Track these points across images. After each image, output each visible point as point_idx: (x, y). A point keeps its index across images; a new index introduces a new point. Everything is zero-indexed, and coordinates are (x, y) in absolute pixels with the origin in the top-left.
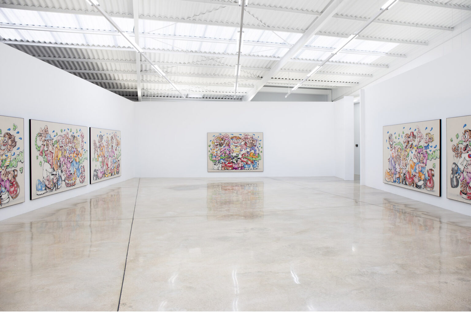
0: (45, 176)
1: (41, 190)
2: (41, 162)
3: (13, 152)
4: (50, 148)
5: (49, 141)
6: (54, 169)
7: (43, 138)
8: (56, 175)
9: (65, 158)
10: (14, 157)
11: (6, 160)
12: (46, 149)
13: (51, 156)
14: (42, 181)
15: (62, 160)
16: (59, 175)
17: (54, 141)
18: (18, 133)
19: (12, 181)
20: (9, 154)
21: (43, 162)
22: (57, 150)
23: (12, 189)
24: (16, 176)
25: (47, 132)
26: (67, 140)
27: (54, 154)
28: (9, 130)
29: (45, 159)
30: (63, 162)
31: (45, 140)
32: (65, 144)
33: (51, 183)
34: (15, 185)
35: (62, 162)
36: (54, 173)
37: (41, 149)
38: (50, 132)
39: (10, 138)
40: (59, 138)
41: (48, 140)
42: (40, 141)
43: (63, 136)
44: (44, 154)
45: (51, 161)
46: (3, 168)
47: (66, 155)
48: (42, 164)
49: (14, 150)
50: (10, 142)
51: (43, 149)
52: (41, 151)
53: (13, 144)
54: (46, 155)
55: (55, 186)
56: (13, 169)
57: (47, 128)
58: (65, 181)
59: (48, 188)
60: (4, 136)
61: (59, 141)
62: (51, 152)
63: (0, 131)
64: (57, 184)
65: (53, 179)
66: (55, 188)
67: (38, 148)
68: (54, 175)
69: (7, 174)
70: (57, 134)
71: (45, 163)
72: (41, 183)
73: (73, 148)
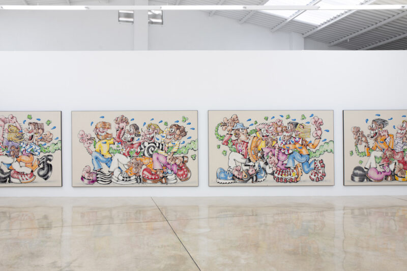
1: (226, 179)
2: (225, 151)
3: (182, 141)
4: (243, 137)
5: (241, 130)
7: (230, 128)
8: (255, 166)
9: (275, 149)
11: (172, 147)
12: (233, 138)
13: (245, 146)
14: (226, 170)
15: (266, 150)
16: (259, 166)
18: (189, 124)
19: (181, 166)
21: (229, 152)
22: (256, 139)
23: (181, 173)
24: (186, 161)
26: (279, 129)
27: (249, 145)
28: (177, 121)
30: (270, 154)
31: (233, 130)
32: (274, 133)
33: (244, 174)
34: (185, 170)
35: (268, 153)
36: (251, 164)
37: (226, 139)
38: (243, 120)
39: (178, 129)
40: (261, 126)
41: (238, 130)
43: (271, 124)
44: (230, 144)
45: (244, 151)
46: (169, 154)
47: (277, 145)
48: (228, 154)
50: (178, 132)
52: (225, 140)
53: (182, 134)
54: (233, 145)
55: (253, 178)
56: (182, 155)
57: (237, 117)
58: (272, 174)
59: (239, 178)
60: (171, 127)
61: (261, 130)
62: (243, 141)
63: (166, 124)
64: (256, 176)
65: (248, 170)
66: (251, 180)
67: (221, 138)
68: (249, 166)
69: (174, 159)
70: (256, 122)
71: (233, 153)
72: (224, 171)
73: (294, 138)
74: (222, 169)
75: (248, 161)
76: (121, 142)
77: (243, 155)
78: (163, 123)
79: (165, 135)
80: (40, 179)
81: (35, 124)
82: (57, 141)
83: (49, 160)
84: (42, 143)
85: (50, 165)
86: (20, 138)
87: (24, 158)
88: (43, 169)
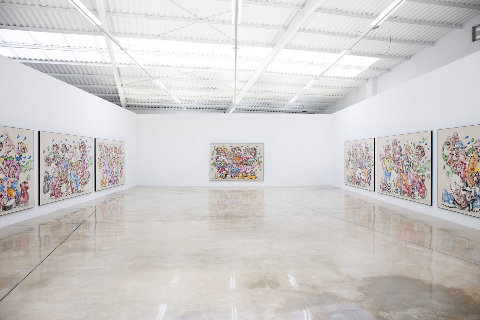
0: (454, 189)
1: (448, 202)
2: (448, 172)
3: (422, 161)
4: (462, 158)
5: (460, 150)
6: (467, 184)
7: (452, 147)
8: (471, 192)
10: (423, 164)
11: (417, 166)
12: (455, 158)
13: (463, 167)
14: (449, 193)
16: (475, 193)
17: (466, 149)
19: (421, 184)
20: (420, 162)
21: (451, 173)
22: (472, 160)
23: (421, 190)
24: (424, 180)
25: (457, 140)
27: (467, 166)
28: (420, 142)
29: (454, 170)
31: (454, 149)
33: (462, 200)
34: (424, 188)
36: (468, 189)
37: (449, 159)
38: (461, 138)
39: (420, 149)
41: (458, 149)
42: (448, 150)
44: (452, 165)
45: (462, 173)
46: (415, 172)
48: (450, 175)
49: (423, 159)
50: (420, 152)
51: (452, 159)
52: (448, 160)
53: (422, 154)
54: (454, 166)
56: (422, 174)
57: (457, 135)
59: (458, 203)
60: (417, 148)
61: (477, 148)
62: (462, 162)
63: (414, 144)
64: (472, 203)
65: (465, 196)
66: (468, 208)
67: (445, 157)
68: (466, 190)
69: (418, 177)
70: (473, 139)
71: (454, 174)
72: (448, 194)
74: (446, 191)
75: (465, 186)
76: (394, 161)
77: (462, 178)
78: (413, 144)
79: (413, 155)
80: (368, 184)
81: (366, 147)
82: (373, 159)
83: (370, 172)
84: (369, 160)
85: (371, 176)
86: (363, 157)
87: (364, 170)
88: (368, 178)
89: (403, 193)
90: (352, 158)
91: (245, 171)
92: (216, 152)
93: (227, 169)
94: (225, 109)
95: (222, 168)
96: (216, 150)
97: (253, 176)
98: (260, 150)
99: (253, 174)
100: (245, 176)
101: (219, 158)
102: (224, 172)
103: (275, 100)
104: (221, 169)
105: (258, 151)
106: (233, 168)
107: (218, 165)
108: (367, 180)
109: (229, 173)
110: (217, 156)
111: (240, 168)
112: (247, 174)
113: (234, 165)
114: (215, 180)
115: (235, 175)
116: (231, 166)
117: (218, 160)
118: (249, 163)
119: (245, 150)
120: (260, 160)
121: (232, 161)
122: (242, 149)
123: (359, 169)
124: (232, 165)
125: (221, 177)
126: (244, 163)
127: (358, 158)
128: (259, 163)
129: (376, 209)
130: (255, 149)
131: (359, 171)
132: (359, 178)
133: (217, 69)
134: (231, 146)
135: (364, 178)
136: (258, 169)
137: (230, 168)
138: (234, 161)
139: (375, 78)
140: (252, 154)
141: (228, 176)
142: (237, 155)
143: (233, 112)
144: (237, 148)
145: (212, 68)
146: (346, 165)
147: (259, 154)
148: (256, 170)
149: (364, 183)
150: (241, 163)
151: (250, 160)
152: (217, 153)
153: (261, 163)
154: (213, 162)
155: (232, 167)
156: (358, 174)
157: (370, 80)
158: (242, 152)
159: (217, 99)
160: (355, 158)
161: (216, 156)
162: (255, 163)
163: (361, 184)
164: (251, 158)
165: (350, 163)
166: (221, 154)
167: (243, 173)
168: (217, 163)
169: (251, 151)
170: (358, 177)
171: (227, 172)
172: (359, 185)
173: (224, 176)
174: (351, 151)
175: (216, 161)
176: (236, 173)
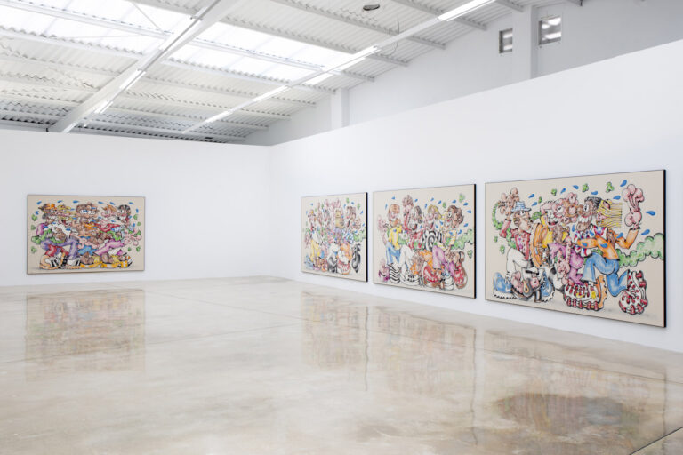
0: (512, 271)
1: (503, 291)
2: (502, 247)
3: (458, 230)
4: (524, 225)
5: (521, 214)
6: (532, 263)
7: (508, 209)
8: (538, 274)
9: (566, 246)
10: (461, 235)
11: (450, 238)
12: (513, 226)
13: (526, 239)
14: (504, 277)
15: (554, 248)
16: (544, 275)
17: (531, 213)
18: (466, 204)
19: (458, 265)
20: (454, 232)
21: (507, 248)
22: (539, 228)
23: (457, 276)
24: (463, 260)
25: (516, 199)
26: (572, 210)
27: (532, 237)
28: (455, 202)
29: (512, 244)
30: (559, 255)
31: (512, 212)
32: (565, 219)
33: (525, 286)
34: (461, 272)
35: (556, 254)
36: (534, 270)
37: (504, 227)
38: (524, 197)
39: (455, 212)
40: (547, 206)
41: (518, 212)
42: (502, 213)
43: (560, 202)
44: (509, 235)
45: (525, 247)
46: (447, 247)
47: (568, 240)
48: (506, 251)
49: (461, 227)
50: (455, 217)
51: (508, 227)
52: (502, 229)
53: (459, 220)
54: (513, 237)
55: (535, 294)
56: (459, 250)
57: (517, 193)
58: (562, 290)
60: (449, 210)
61: (546, 212)
62: (524, 232)
63: (444, 205)
64: (540, 291)
65: (529, 280)
66: (533, 297)
67: (498, 225)
68: (531, 272)
69: (452, 255)
70: (541, 200)
71: (512, 249)
72: (502, 280)
73: (595, 227)
74: (499, 275)
75: (530, 265)
76: (407, 230)
77: (524, 254)
78: (442, 204)
79: (443, 221)
80: (353, 271)
81: (350, 208)
82: (363, 228)
83: (359, 249)
84: (355, 230)
85: (359, 256)
86: (342, 224)
87: (344, 246)
88: (355, 259)
89: (423, 282)
90: (317, 225)
91: (106, 252)
92: (41, 213)
93: (67, 248)
94: (48, 123)
95: (56, 247)
96: (42, 209)
97: (123, 262)
98: (137, 210)
99: (124, 258)
100: (106, 262)
101: (50, 226)
102: (60, 255)
103: (160, 113)
104: (52, 249)
105: (133, 213)
106: (80, 247)
107: (48, 241)
108: (350, 264)
109: (71, 257)
110: (44, 221)
111: (94, 247)
112: (109, 258)
113: (82, 241)
114: (38, 271)
115: (85, 260)
116: (76, 242)
117: (45, 229)
118: (115, 236)
119: (106, 209)
120: (136, 230)
121: (78, 231)
122: (100, 207)
123: (333, 245)
124: (78, 240)
125: (54, 266)
126: (105, 237)
127: (331, 226)
128: (136, 235)
129: (370, 311)
130: (127, 208)
131: (335, 247)
132: (335, 260)
133: (64, 40)
134: (75, 202)
135: (345, 260)
136: (134, 248)
137: (74, 246)
138: (84, 232)
139: (347, 90)
140: (121, 218)
141: (69, 262)
142: (90, 220)
143: (72, 131)
144: (89, 206)
145: (53, 36)
146: (303, 239)
147: (135, 217)
148: (129, 250)
149: (346, 268)
150: (99, 236)
151: (117, 229)
152: (44, 215)
153: (139, 236)
154: (34, 233)
155: (77, 244)
156: (331, 254)
157: (339, 93)
158: (99, 215)
159: (40, 100)
160: (324, 226)
161: (41, 220)
162: (128, 235)
163: (339, 270)
164: (119, 226)
165: (314, 235)
166: (54, 217)
167: (101, 256)
168: (44, 235)
169: (118, 211)
170: (331, 258)
171: (68, 255)
172: (334, 271)
173: (60, 263)
174: (317, 214)
175: (43, 233)
176: (86, 257)
